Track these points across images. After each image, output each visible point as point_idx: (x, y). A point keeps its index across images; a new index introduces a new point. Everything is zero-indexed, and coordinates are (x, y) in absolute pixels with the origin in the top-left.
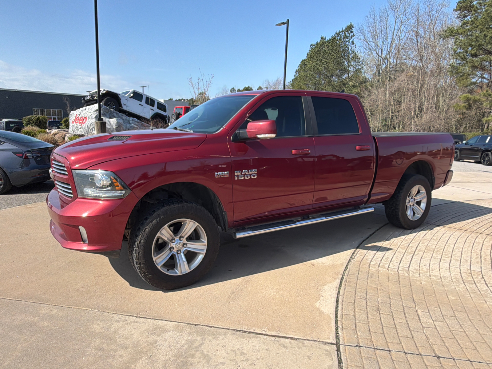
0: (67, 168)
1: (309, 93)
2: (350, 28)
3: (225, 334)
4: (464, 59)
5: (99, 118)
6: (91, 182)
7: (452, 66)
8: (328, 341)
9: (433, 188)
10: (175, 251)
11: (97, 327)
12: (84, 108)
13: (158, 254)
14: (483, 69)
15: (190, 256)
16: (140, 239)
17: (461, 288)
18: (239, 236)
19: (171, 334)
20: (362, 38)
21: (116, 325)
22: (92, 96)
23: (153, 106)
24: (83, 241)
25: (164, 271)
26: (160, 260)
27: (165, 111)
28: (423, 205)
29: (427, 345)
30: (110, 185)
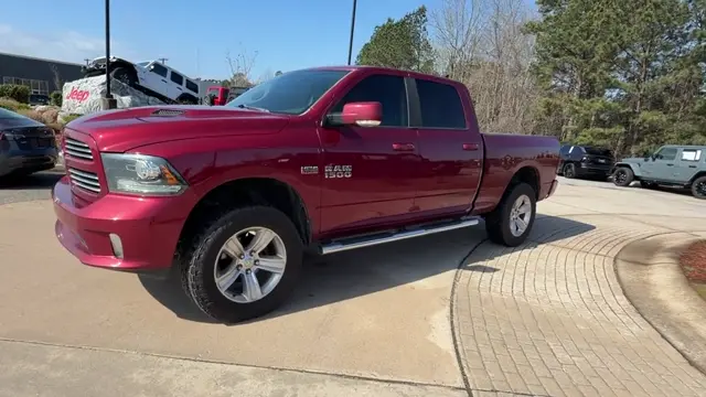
0: (93, 150)
1: (414, 74)
2: (422, 11)
3: (323, 381)
4: (545, 58)
5: (108, 94)
6: (129, 171)
7: (533, 65)
8: (456, 385)
9: (537, 200)
10: (243, 271)
11: (138, 377)
12: (85, 79)
13: (221, 274)
14: (564, 72)
15: (263, 276)
16: (199, 253)
17: (587, 315)
18: (326, 251)
19: (248, 383)
20: (435, 24)
21: (166, 374)
22: (97, 63)
23: (181, 84)
24: (115, 255)
25: (229, 296)
26: (223, 282)
27: (196, 91)
28: (527, 219)
29: (571, 387)
30: (160, 177)
